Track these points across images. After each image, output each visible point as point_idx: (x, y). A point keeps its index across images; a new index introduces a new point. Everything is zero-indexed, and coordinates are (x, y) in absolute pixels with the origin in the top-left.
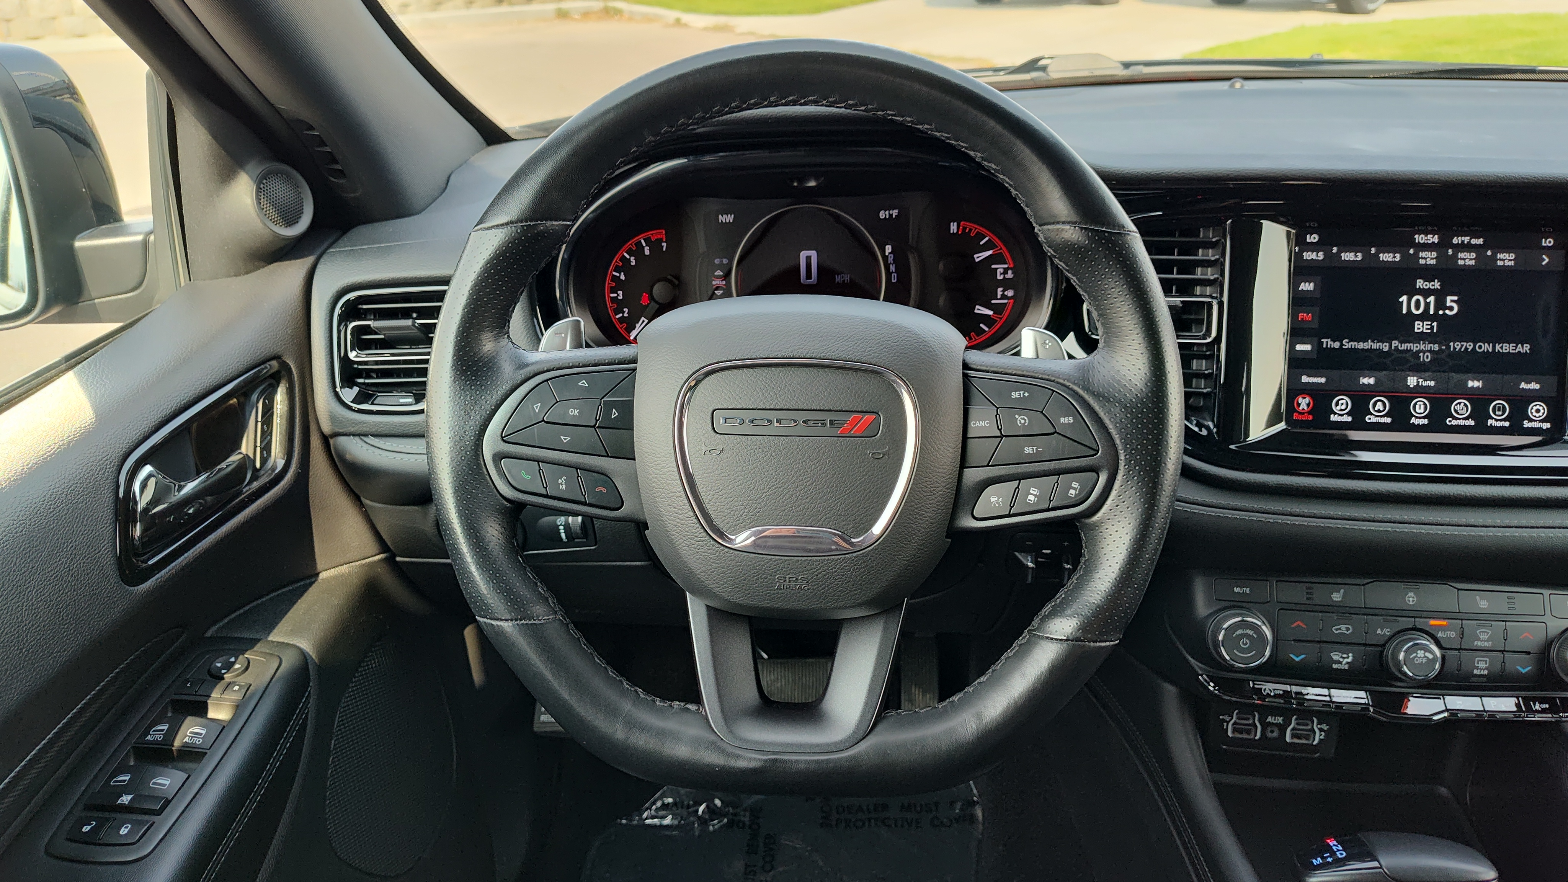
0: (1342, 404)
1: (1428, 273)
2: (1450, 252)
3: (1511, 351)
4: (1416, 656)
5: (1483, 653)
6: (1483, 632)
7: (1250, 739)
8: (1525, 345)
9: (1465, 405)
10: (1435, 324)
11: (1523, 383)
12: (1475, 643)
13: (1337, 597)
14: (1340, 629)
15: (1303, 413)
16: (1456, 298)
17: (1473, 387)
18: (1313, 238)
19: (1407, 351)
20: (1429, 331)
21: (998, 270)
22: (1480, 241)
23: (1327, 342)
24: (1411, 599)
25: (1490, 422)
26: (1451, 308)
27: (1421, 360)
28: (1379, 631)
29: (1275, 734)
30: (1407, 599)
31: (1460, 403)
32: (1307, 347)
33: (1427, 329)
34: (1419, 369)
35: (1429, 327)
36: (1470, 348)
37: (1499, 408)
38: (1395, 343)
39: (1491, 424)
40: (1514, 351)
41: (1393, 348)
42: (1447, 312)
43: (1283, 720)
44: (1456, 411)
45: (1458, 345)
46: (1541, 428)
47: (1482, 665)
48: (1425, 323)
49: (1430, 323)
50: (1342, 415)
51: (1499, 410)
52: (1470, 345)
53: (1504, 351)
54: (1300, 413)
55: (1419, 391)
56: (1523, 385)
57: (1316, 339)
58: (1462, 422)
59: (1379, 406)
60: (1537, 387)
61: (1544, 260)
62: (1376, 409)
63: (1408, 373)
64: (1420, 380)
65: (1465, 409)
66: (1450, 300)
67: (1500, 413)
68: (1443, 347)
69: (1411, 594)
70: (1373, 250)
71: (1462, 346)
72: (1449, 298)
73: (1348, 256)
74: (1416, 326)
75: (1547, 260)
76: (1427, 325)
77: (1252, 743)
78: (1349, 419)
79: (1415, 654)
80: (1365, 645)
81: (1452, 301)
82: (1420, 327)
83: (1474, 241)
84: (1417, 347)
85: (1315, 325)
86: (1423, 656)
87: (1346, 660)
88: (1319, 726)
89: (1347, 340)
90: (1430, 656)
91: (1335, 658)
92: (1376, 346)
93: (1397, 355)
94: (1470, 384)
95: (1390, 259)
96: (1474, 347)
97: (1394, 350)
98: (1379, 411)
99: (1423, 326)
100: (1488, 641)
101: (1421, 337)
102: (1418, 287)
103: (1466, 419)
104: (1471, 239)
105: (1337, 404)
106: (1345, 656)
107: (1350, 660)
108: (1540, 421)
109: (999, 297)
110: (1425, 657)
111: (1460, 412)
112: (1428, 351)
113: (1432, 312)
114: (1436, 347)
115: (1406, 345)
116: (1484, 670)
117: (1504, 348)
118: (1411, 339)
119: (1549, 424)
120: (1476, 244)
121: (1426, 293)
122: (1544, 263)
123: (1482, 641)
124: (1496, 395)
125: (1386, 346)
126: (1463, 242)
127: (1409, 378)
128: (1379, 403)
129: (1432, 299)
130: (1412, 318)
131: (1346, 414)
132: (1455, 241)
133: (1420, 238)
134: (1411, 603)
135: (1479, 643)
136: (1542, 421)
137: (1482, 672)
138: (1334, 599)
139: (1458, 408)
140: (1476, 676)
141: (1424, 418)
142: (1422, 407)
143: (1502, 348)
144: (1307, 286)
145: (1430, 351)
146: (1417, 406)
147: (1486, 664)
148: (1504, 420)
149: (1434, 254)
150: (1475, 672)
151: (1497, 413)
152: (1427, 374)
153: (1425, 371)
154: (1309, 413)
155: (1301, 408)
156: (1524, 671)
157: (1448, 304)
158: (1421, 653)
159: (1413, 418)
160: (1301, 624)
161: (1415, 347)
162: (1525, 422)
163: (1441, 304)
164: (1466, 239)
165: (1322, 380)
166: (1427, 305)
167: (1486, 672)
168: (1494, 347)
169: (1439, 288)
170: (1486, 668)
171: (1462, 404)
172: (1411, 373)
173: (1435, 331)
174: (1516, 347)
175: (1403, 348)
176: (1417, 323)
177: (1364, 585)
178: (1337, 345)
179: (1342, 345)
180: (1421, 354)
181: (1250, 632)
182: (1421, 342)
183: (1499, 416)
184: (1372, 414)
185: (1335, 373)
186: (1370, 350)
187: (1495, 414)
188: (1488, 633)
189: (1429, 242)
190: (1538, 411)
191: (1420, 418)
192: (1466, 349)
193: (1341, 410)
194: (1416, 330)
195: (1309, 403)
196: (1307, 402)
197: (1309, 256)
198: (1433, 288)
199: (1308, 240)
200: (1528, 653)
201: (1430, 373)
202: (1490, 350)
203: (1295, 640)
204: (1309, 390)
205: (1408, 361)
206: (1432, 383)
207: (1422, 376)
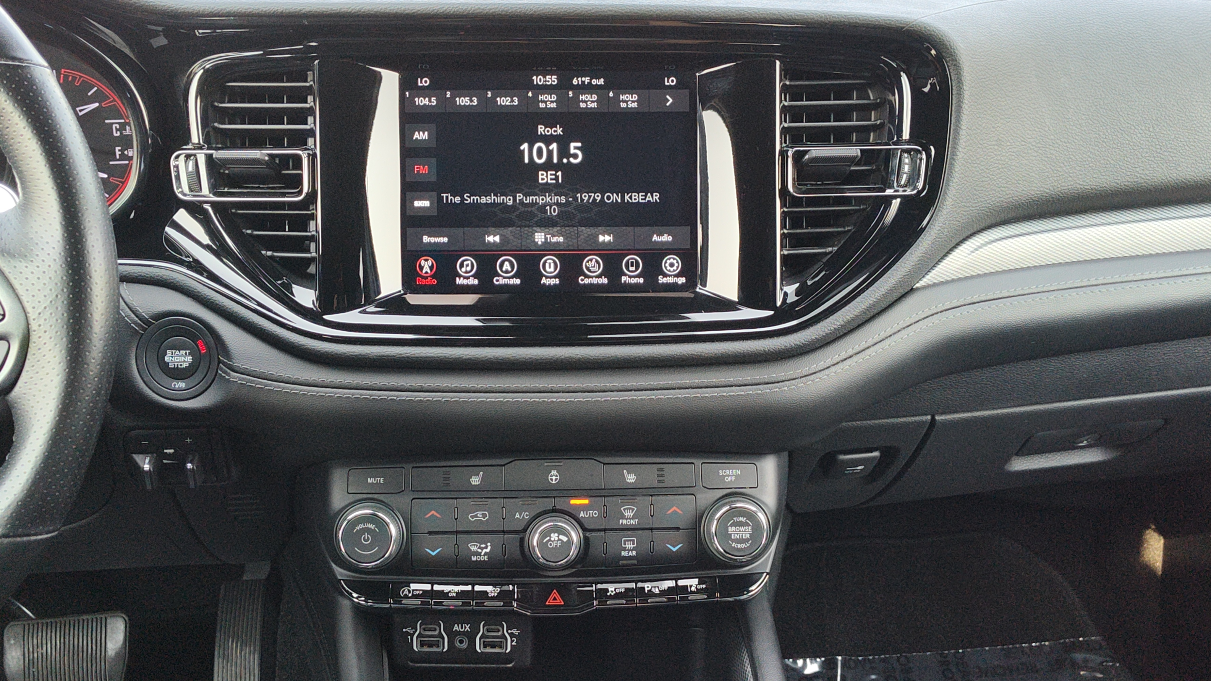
0: (467, 265)
1: (549, 118)
2: (571, 94)
3: (641, 201)
4: (550, 540)
5: (629, 533)
6: (627, 509)
7: (439, 652)
8: (654, 194)
9: (597, 261)
10: (559, 173)
11: (655, 236)
12: (621, 521)
13: (475, 481)
14: (476, 516)
15: (427, 278)
16: (579, 144)
17: (604, 242)
18: (425, 82)
19: (533, 204)
20: (554, 182)
21: (114, 126)
22: (601, 81)
23: (447, 197)
24: (554, 478)
25: (624, 279)
26: (575, 156)
27: (549, 213)
28: (517, 516)
29: (464, 645)
30: (549, 478)
31: (591, 260)
32: (426, 203)
33: (551, 179)
34: (547, 223)
35: (553, 177)
36: (599, 199)
37: (632, 263)
38: (519, 196)
39: (625, 281)
40: (644, 201)
41: (518, 201)
42: (572, 160)
43: (469, 628)
44: (588, 269)
45: (585, 196)
46: (676, 283)
47: (629, 546)
48: (549, 173)
49: (554, 172)
50: (468, 278)
51: (632, 266)
52: (598, 196)
53: (634, 201)
54: (423, 277)
55: (548, 249)
56: (655, 238)
57: (434, 194)
58: (595, 281)
59: (507, 266)
60: (670, 238)
61: (668, 100)
62: (504, 269)
63: (535, 228)
64: (548, 236)
65: (597, 265)
66: (574, 147)
67: (633, 269)
68: (571, 199)
69: (554, 472)
70: (489, 94)
71: (590, 197)
72: (573, 145)
73: (463, 101)
74: (540, 177)
75: (671, 100)
76: (551, 175)
77: (441, 657)
78: (476, 282)
79: (548, 538)
80: (504, 532)
81: (575, 148)
82: (545, 177)
83: (595, 82)
84: (543, 199)
85: (434, 179)
86: (557, 539)
87: (485, 550)
88: (510, 631)
89: (468, 195)
90: (565, 539)
91: (474, 549)
92: (500, 199)
93: (522, 209)
94: (601, 238)
95: (508, 104)
96: (603, 197)
97: (519, 203)
98: (507, 272)
99: (547, 177)
100: (633, 518)
101: (546, 189)
102: (539, 133)
103: (599, 276)
104: (591, 80)
105: (462, 266)
106: (483, 546)
107: (488, 550)
108: (675, 276)
109: (118, 157)
110: (559, 540)
111: (592, 269)
112: (554, 204)
113: (555, 160)
114: (563, 200)
115: (531, 198)
116: (632, 551)
117: (633, 197)
118: (536, 191)
119: (684, 278)
120: (596, 85)
121: (548, 140)
122: (668, 104)
123: (627, 519)
124: (629, 250)
125: (510, 200)
126: (583, 82)
127: (536, 234)
128: (507, 263)
129: (554, 146)
130: (534, 168)
131: (472, 276)
132: (575, 82)
133: (538, 80)
134: (554, 482)
135: (625, 522)
136: (677, 276)
137: (630, 554)
138: (473, 483)
139: (590, 265)
140: (625, 558)
141: (555, 277)
142: (552, 265)
143: (631, 198)
144: (421, 136)
145: (557, 204)
146: (547, 265)
147: (633, 544)
148: (638, 276)
149: (554, 97)
150: (623, 553)
151: (631, 269)
152: (555, 229)
153: (553, 226)
154: (433, 276)
155: (424, 271)
156: (674, 549)
157: (572, 151)
158: (554, 536)
159: (544, 278)
160: (435, 514)
161: (540, 200)
162: (660, 277)
163: (564, 152)
164: (587, 80)
165: (445, 240)
166: (550, 153)
167: (634, 553)
168: (623, 198)
169: (562, 133)
170: (634, 549)
171: (594, 261)
172: (538, 229)
173: (560, 181)
174: (646, 196)
175: (528, 201)
176: (540, 173)
177: (504, 465)
178: (457, 200)
179: (463, 199)
180: (548, 208)
181: (371, 526)
182: (547, 194)
183: (632, 272)
184: (499, 275)
185: (459, 232)
186: (494, 205)
187: (628, 269)
188: (633, 510)
189: (548, 83)
190: (672, 265)
191: (551, 278)
192: (595, 200)
193: (466, 272)
194: (540, 181)
195: (433, 264)
196: (430, 265)
197: (422, 101)
198: (555, 134)
199: (420, 84)
200: (678, 529)
201: (559, 228)
202: (619, 201)
203: (430, 533)
204: (433, 252)
205: (534, 215)
206: (561, 239)
207: (551, 232)
